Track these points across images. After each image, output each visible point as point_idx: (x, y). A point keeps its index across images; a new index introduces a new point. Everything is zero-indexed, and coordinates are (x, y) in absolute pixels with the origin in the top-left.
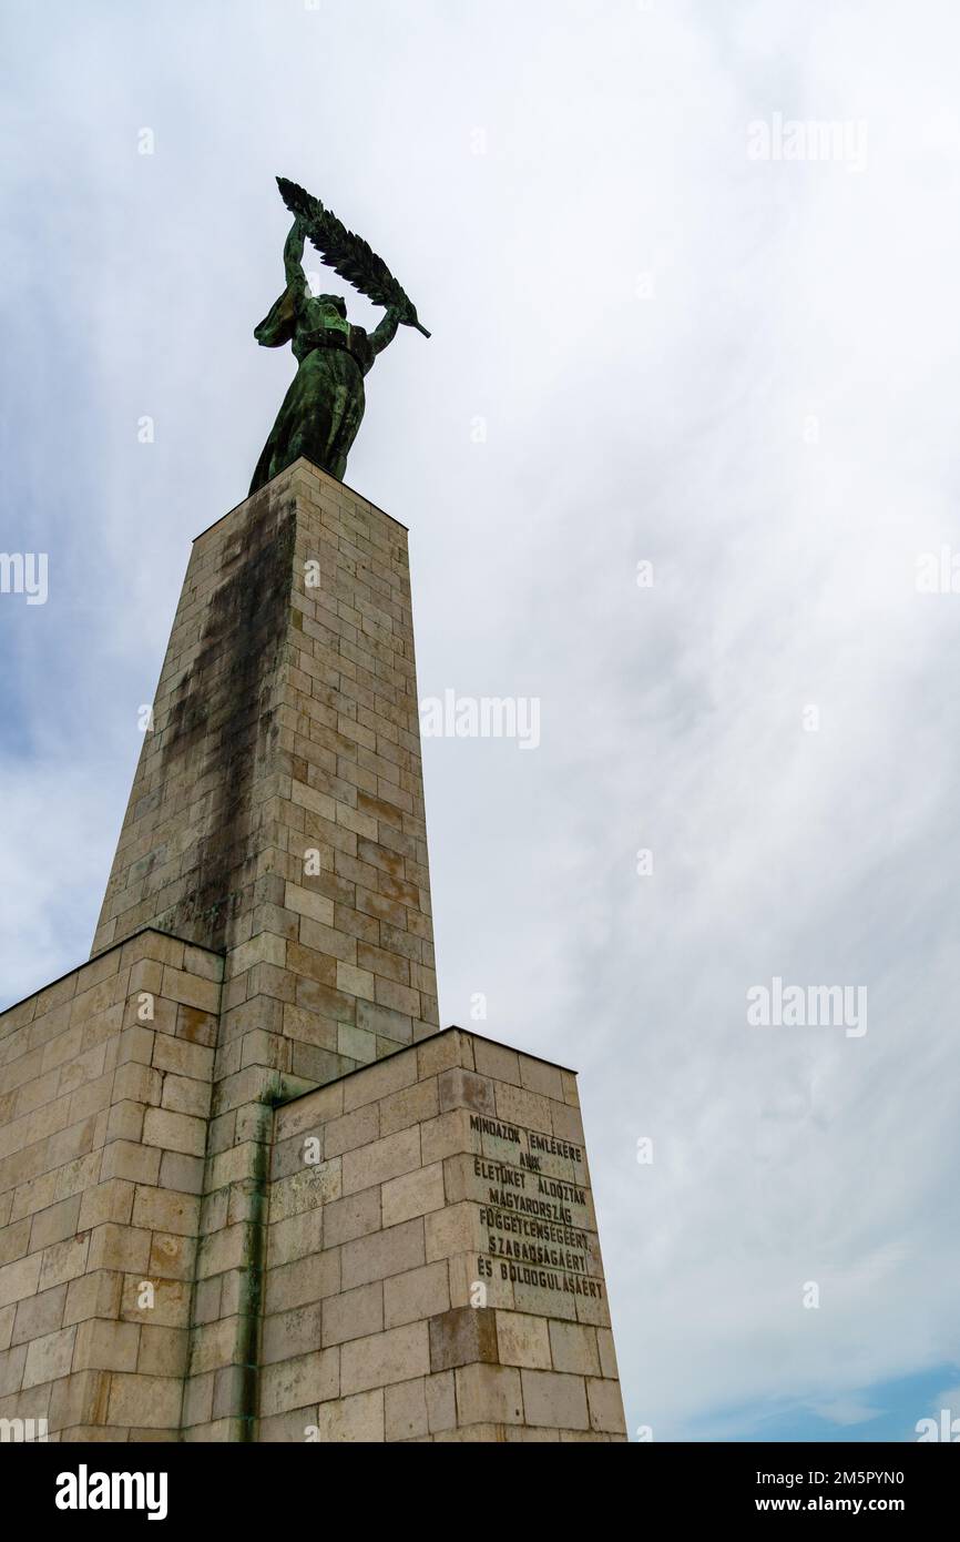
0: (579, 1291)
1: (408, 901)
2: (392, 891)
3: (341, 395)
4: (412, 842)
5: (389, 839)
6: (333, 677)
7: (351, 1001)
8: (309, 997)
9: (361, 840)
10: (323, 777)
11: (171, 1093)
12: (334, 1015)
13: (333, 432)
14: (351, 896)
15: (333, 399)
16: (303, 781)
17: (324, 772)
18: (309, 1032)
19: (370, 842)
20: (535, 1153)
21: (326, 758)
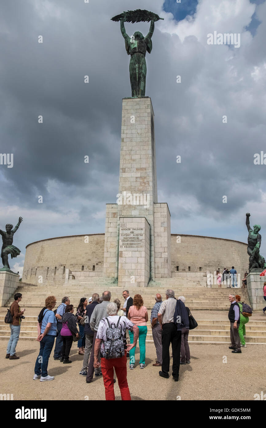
0: (139, 247)
1: (147, 185)
2: (143, 184)
3: (137, 67)
4: (148, 173)
5: (143, 175)
6: (130, 148)
7: (134, 206)
8: (126, 208)
9: (137, 178)
10: (128, 169)
11: (112, 225)
12: (131, 209)
13: (137, 78)
14: (134, 189)
15: (136, 69)
16: (125, 172)
17: (129, 168)
18: (126, 213)
19: (138, 177)
20: (133, 231)
21: (129, 166)
